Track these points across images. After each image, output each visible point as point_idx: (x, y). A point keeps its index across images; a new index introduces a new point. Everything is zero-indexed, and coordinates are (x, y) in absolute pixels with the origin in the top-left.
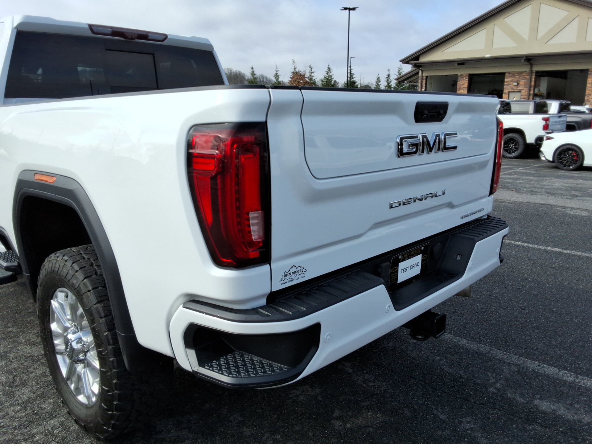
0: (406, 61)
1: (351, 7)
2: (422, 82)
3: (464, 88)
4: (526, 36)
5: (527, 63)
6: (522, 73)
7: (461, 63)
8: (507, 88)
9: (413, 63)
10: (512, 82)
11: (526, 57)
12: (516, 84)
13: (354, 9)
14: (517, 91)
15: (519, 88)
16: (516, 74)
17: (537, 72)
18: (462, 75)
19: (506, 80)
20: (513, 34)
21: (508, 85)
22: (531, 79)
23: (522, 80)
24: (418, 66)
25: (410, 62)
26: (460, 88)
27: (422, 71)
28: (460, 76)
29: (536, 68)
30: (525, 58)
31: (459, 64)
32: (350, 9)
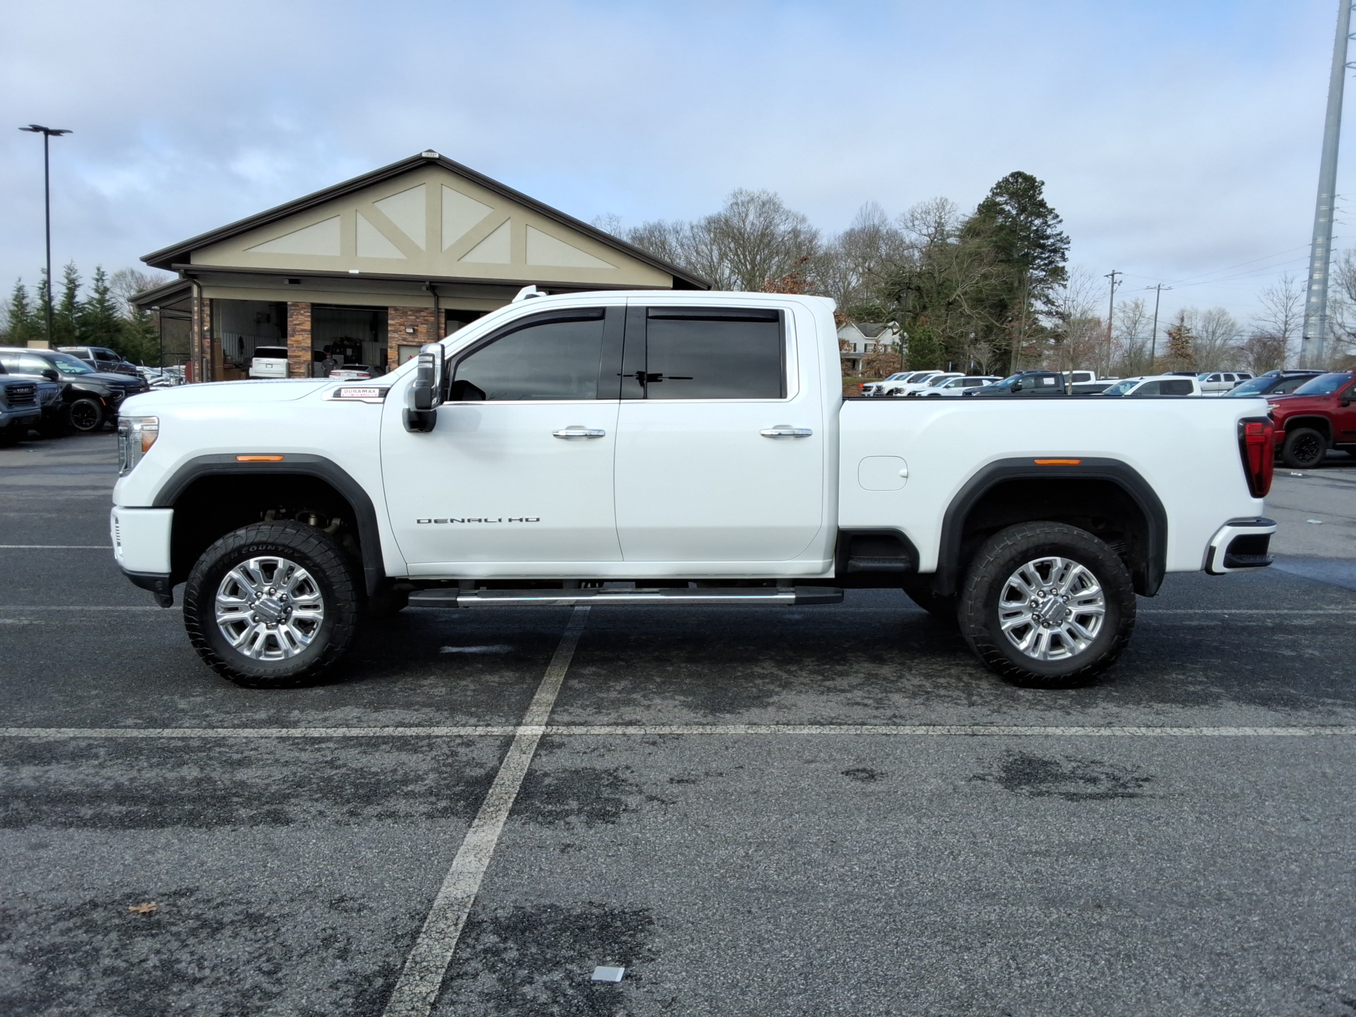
0: (161, 260)
2: (201, 311)
3: (303, 330)
4: (421, 243)
5: (430, 293)
6: (420, 310)
7: (296, 279)
8: (394, 338)
9: (182, 268)
10: (403, 328)
11: (430, 282)
12: (411, 331)
14: (414, 344)
15: (417, 340)
16: (409, 313)
17: (447, 311)
18: (295, 304)
19: (390, 322)
20: (395, 236)
21: (395, 331)
22: (439, 323)
23: (422, 324)
24: (191, 276)
25: (174, 265)
26: (294, 331)
27: (199, 286)
28: (292, 305)
29: (448, 304)
30: (428, 283)
31: (292, 282)
32: (47, 132)
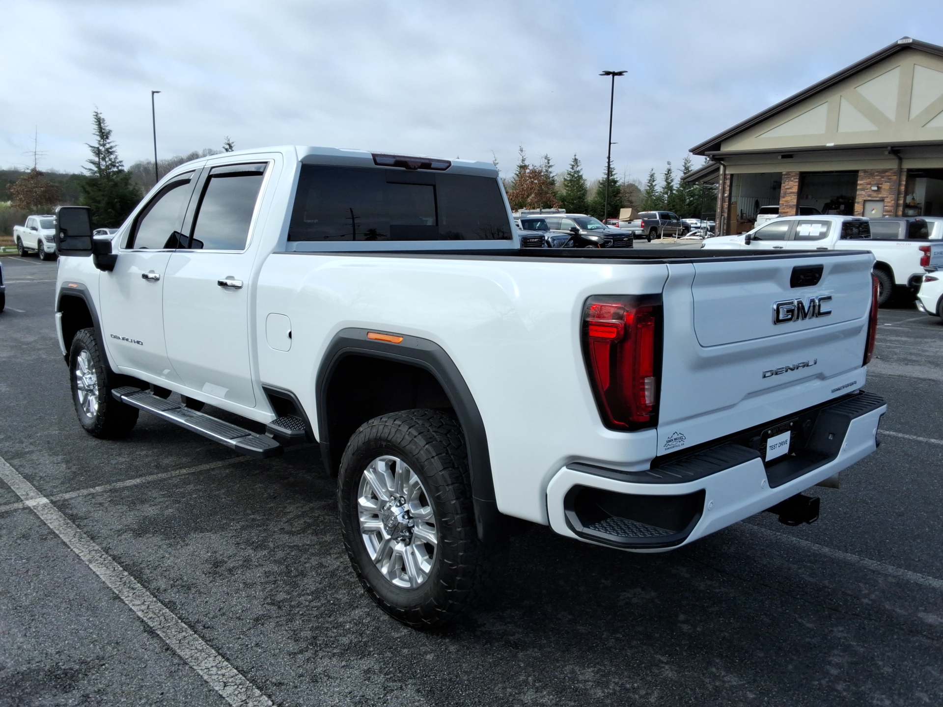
0: (698, 151)
1: (616, 71)
2: (724, 183)
3: (791, 193)
4: (891, 115)
5: (892, 156)
6: (885, 171)
7: (788, 155)
8: (862, 195)
9: (711, 154)
10: (869, 186)
11: (892, 147)
12: (875, 188)
13: (620, 74)
14: (878, 199)
15: (880, 196)
16: (877, 174)
17: (909, 170)
18: (788, 174)
19: (859, 182)
20: (871, 113)
21: (863, 189)
22: (900, 181)
23: (886, 182)
24: (718, 159)
25: (706, 153)
26: (785, 193)
27: (725, 166)
28: (786, 175)
29: (908, 165)
30: (889, 148)
31: (784, 157)
32: (614, 74)
